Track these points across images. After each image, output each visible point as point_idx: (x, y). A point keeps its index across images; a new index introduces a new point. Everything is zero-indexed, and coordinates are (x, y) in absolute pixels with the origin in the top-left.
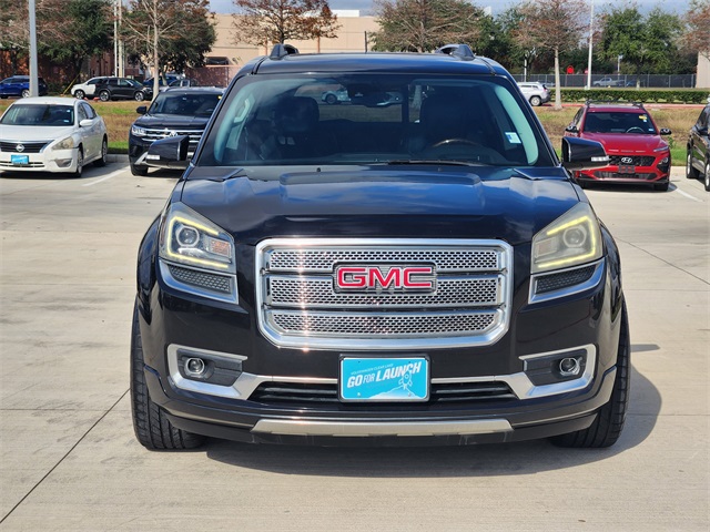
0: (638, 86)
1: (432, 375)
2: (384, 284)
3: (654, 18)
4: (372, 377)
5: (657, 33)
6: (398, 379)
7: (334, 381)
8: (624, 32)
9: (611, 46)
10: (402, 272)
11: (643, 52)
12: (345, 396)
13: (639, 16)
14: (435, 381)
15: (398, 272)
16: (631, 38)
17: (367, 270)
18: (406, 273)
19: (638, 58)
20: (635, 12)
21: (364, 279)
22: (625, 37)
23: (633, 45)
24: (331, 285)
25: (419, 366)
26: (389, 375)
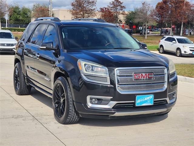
0: (20, 27)
1: (154, 99)
2: (144, 78)
3: (23, 9)
4: (142, 100)
5: (24, 13)
6: (147, 100)
7: (134, 101)
8: (15, 13)
9: (12, 16)
10: (147, 74)
11: (21, 18)
12: (137, 105)
13: (19, 8)
14: (155, 100)
15: (146, 74)
16: (17, 14)
17: (140, 74)
18: (148, 75)
19: (19, 20)
20: (18, 7)
21: (140, 76)
22: (16, 14)
23: (18, 16)
24: (133, 78)
25: (152, 97)
26: (146, 99)
